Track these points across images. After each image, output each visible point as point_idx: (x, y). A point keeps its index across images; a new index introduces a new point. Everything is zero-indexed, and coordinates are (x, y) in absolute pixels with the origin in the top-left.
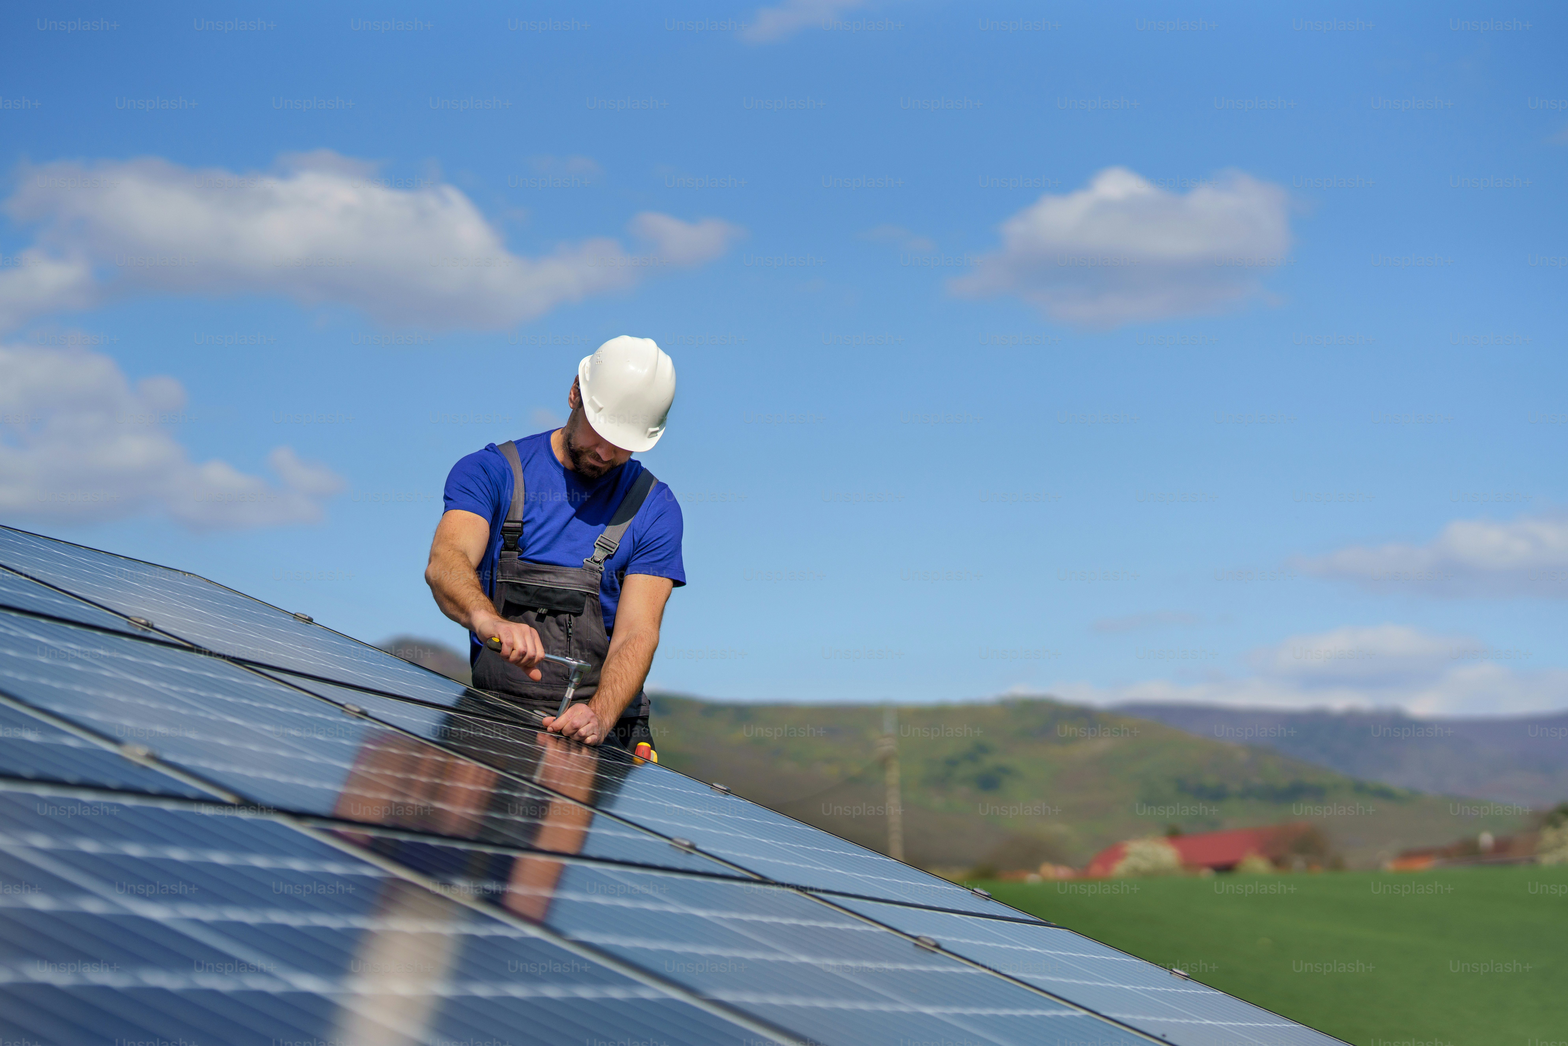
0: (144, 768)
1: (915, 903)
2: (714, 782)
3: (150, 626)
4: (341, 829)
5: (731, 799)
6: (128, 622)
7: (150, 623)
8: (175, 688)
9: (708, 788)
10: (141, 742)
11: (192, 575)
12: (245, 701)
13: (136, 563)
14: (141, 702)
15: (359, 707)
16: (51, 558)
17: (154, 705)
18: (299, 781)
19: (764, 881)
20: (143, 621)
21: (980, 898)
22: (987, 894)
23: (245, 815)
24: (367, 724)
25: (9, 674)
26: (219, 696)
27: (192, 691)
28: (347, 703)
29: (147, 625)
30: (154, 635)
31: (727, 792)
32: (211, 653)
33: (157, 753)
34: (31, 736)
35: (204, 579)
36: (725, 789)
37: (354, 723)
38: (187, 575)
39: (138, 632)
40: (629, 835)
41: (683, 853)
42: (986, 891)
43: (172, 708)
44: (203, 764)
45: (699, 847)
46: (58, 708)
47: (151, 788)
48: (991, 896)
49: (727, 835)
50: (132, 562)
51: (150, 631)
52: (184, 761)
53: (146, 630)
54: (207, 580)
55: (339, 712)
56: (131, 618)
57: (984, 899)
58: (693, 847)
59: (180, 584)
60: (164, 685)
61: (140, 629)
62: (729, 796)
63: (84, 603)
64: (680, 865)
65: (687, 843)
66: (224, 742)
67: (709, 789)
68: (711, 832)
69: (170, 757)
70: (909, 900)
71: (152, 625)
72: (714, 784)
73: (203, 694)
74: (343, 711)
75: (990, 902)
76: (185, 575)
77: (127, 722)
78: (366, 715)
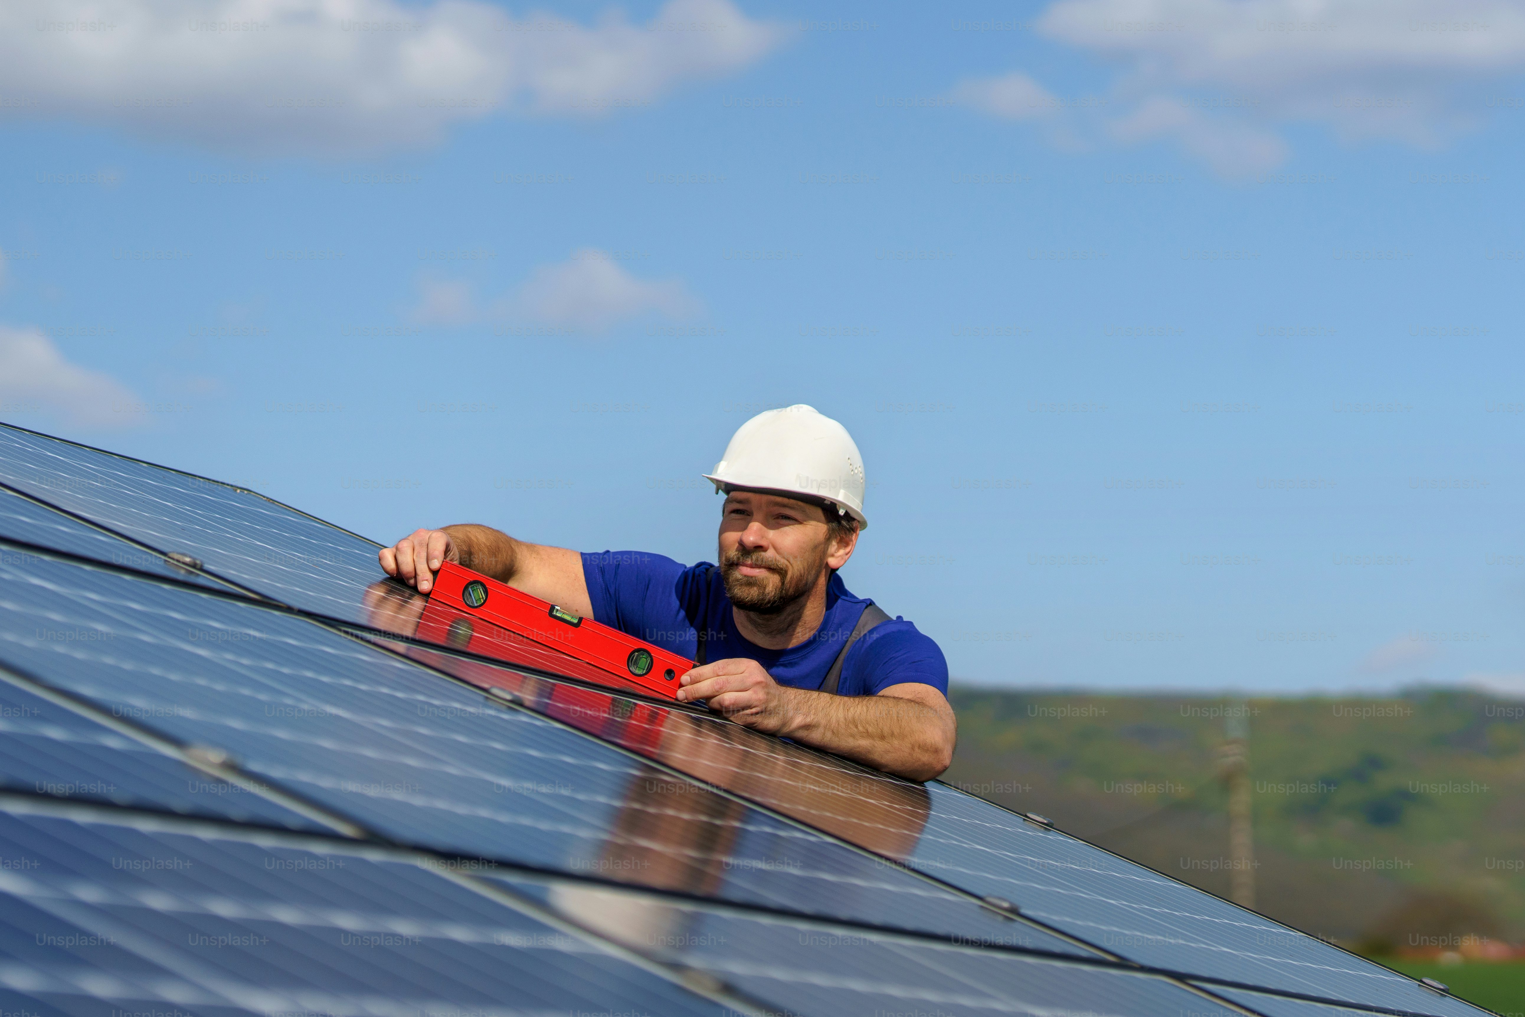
0: (219, 781)
1: (1342, 1000)
2: (1029, 811)
3: (198, 567)
4: (513, 879)
5: (1054, 837)
6: (166, 561)
7: (198, 562)
8: (245, 661)
9: (1019, 820)
10: (215, 744)
11: (246, 492)
12: (348, 682)
13: (163, 472)
14: (202, 681)
15: (511, 693)
16: (45, 463)
17: (219, 687)
18: (441, 804)
19: (1123, 964)
20: (187, 560)
21: (1432, 992)
22: (1442, 987)
23: (374, 856)
24: (524, 719)
25: (10, 637)
26: (309, 674)
27: (270, 666)
28: (493, 686)
29: (194, 566)
30: (204, 580)
31: (1048, 826)
32: (289, 609)
33: (239, 760)
34: (55, 733)
35: (264, 497)
36: (1045, 822)
37: (505, 716)
38: (238, 491)
39: (181, 575)
40: (921, 891)
41: (1000, 919)
42: (1441, 982)
43: (246, 692)
44: (303, 777)
45: (1024, 911)
46: (87, 690)
47: (236, 813)
48: (1448, 990)
49: (1059, 892)
50: (159, 471)
51: (198, 575)
52: (277, 773)
53: (192, 573)
54: (268, 498)
55: (481, 700)
56: (171, 555)
57: (1439, 995)
58: (1014, 910)
59: (230, 504)
60: (229, 656)
61: (183, 572)
62: (1051, 833)
63: (98, 531)
64: (1001, 940)
65: (1006, 905)
66: (327, 744)
67: (1021, 821)
68: (1033, 887)
69: (255, 766)
70: (1334, 996)
71: (202, 566)
72: (1029, 815)
73: (286, 670)
74: (487, 698)
75: (1447, 999)
76: (236, 490)
77: (188, 713)
78: (522, 705)
